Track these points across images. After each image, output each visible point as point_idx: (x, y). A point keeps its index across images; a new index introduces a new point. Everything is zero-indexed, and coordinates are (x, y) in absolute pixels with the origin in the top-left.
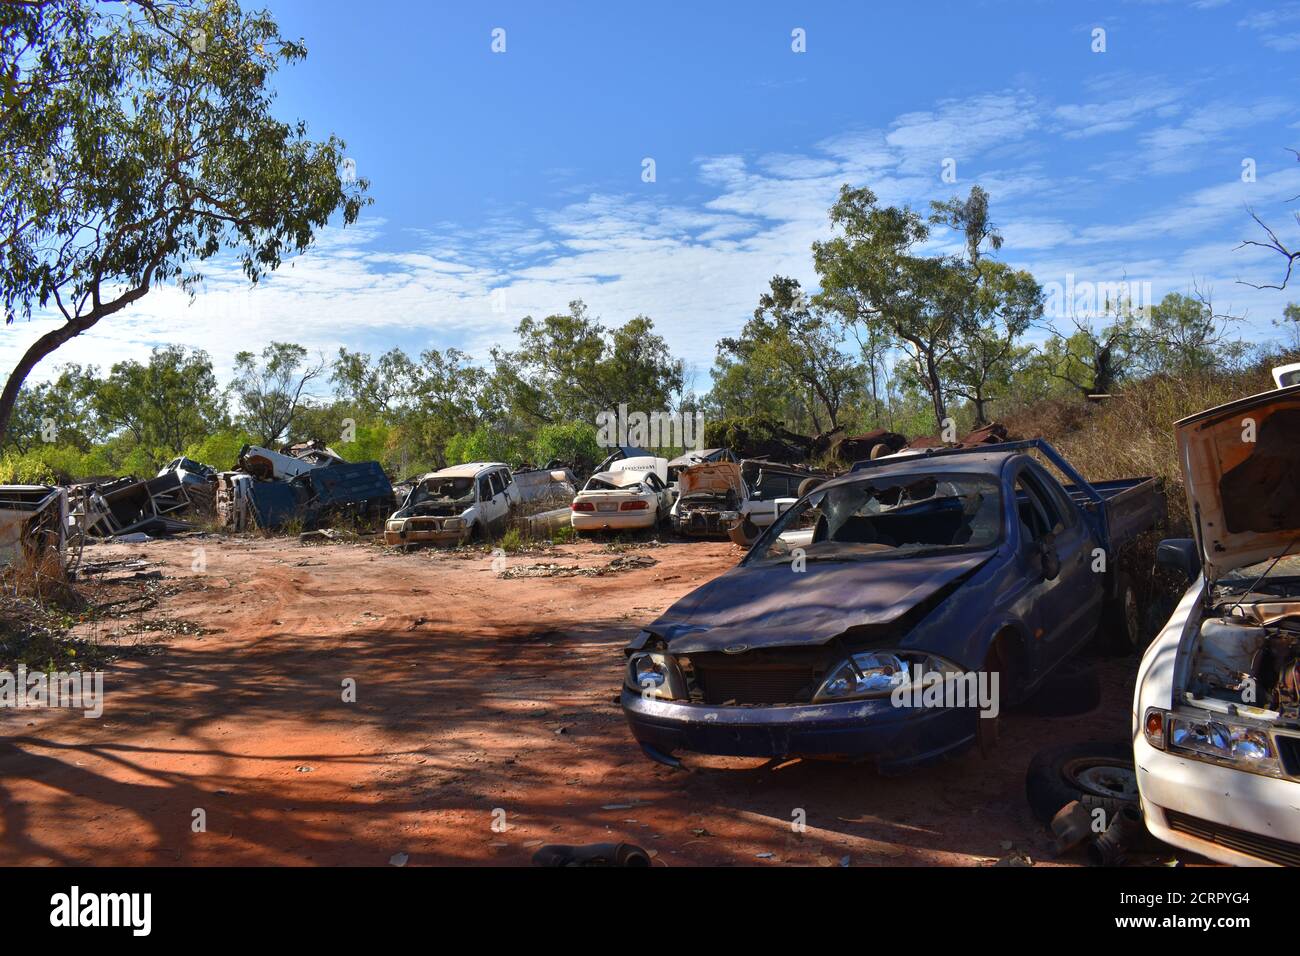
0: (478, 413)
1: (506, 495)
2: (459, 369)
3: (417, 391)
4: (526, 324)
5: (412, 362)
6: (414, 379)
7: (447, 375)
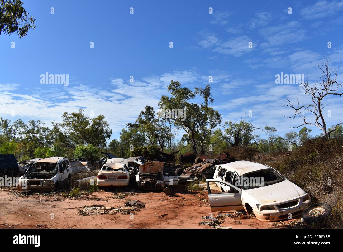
0: (45, 141)
1: (68, 170)
2: (40, 127)
3: (26, 133)
4: (65, 114)
5: (25, 123)
6: (25, 129)
7: (36, 129)
